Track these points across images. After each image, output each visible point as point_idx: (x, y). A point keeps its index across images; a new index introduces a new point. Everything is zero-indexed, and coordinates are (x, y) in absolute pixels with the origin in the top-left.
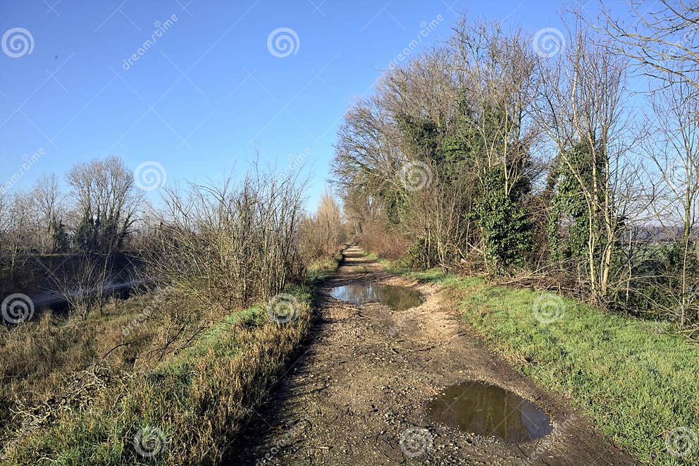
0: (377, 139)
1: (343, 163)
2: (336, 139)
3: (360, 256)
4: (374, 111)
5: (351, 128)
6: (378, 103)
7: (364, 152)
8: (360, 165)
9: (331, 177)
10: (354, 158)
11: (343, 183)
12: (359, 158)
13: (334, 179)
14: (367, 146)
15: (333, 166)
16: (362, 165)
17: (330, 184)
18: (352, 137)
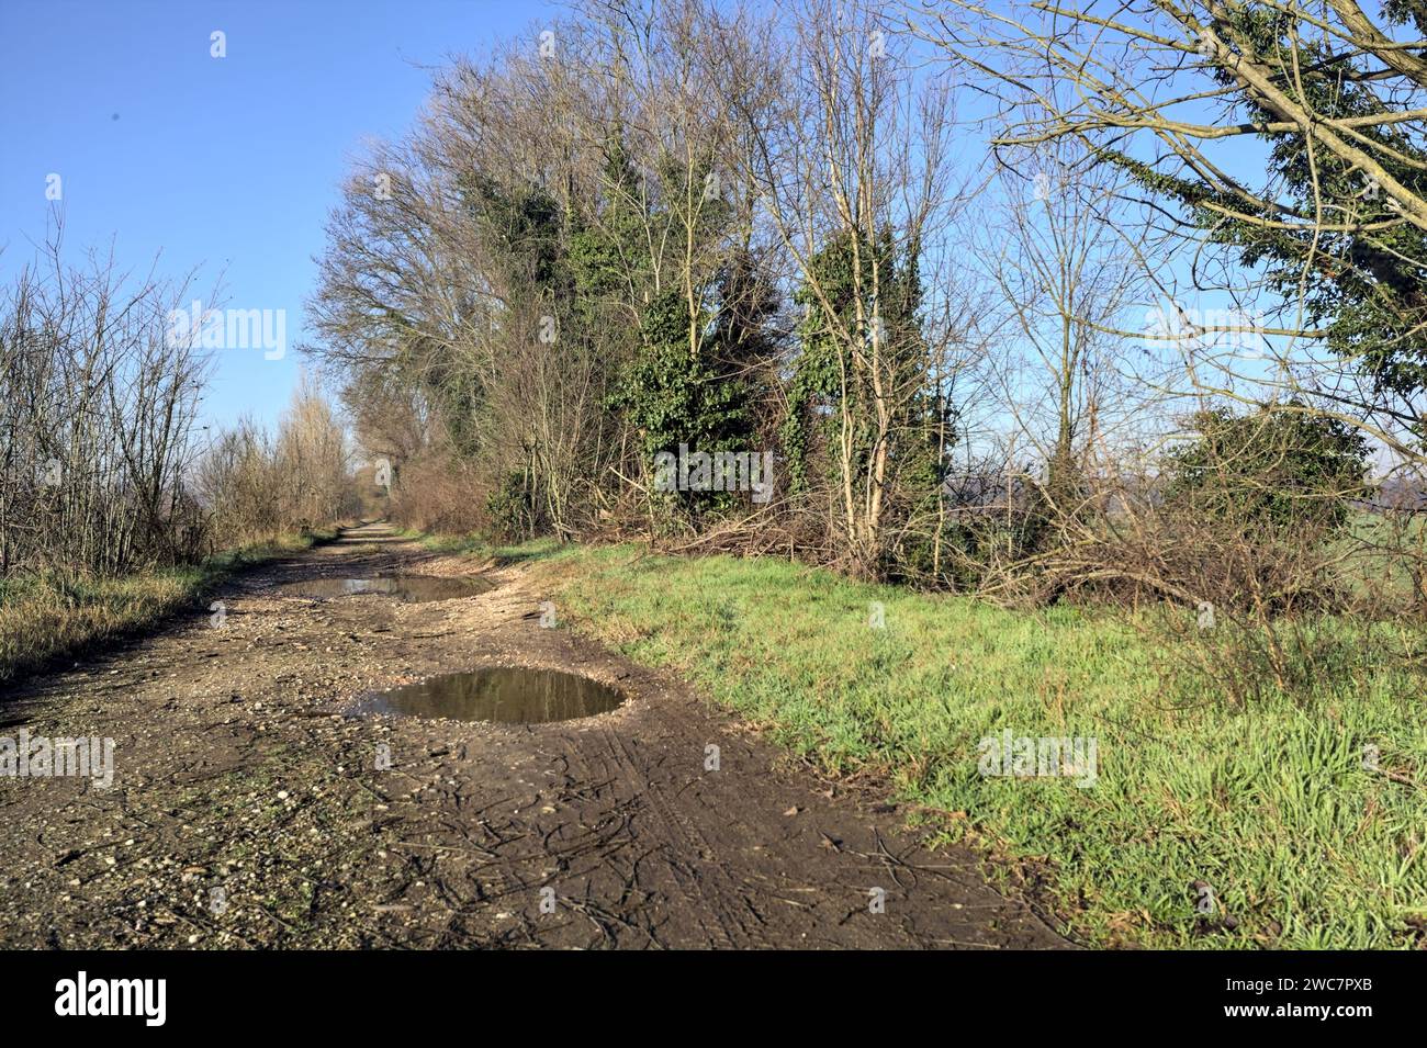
0: (427, 250)
1: (340, 305)
2: (322, 244)
3: (388, 535)
4: (421, 178)
5: (362, 218)
6: (430, 161)
7: (394, 279)
8: (384, 312)
9: (310, 338)
10: (368, 293)
11: (338, 354)
12: (379, 294)
13: (318, 345)
14: (401, 263)
15: (314, 310)
16: (392, 314)
17: (305, 357)
18: (365, 240)
